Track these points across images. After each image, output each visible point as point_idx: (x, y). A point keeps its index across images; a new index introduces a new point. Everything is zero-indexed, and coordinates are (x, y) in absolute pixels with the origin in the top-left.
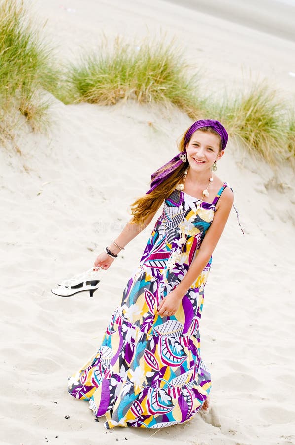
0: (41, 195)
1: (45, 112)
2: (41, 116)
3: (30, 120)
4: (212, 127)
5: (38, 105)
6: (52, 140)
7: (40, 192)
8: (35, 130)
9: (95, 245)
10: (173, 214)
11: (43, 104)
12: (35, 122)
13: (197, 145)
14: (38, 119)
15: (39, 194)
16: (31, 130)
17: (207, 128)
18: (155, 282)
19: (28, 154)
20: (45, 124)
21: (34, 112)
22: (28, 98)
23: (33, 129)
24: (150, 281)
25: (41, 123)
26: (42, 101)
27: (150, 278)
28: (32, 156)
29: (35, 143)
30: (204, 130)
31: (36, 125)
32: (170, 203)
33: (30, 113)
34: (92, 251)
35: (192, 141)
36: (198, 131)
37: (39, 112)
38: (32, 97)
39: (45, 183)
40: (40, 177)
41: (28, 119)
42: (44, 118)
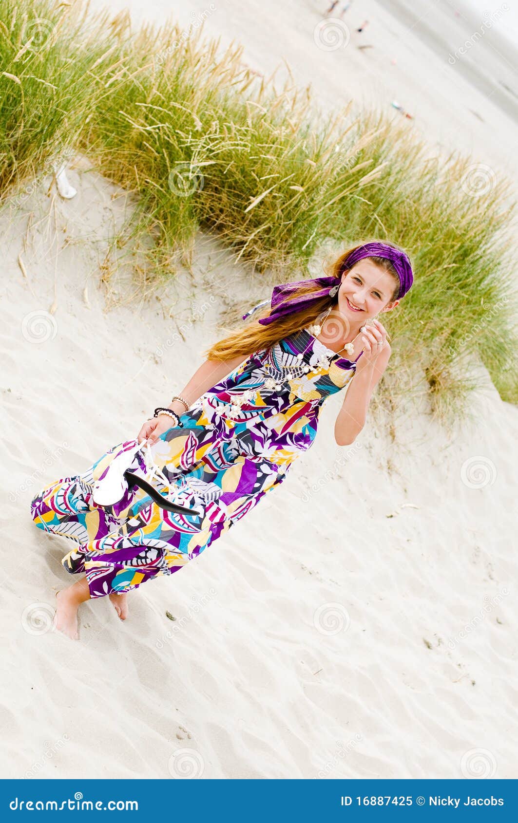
0: (393, 518)
1: (465, 394)
2: (454, 397)
3: (435, 393)
4: (392, 262)
5: (459, 378)
6: (453, 443)
7: (394, 514)
8: (435, 414)
9: (440, 641)
10: (288, 364)
11: (467, 380)
12: (441, 401)
13: (359, 281)
14: (448, 400)
15: (392, 516)
16: (428, 410)
17: (383, 260)
18: (211, 431)
19: (405, 445)
20: (454, 413)
21: (448, 385)
22: (449, 360)
23: (433, 410)
24: (204, 427)
25: (450, 408)
26: (468, 375)
27: (207, 423)
28: (410, 452)
29: (425, 435)
30: (378, 263)
31: (440, 408)
32: (287, 347)
33: (440, 384)
34: (429, 647)
35: (354, 272)
36: (367, 260)
37: (455, 390)
38: (455, 361)
39: (408, 505)
40: (405, 491)
41: (432, 392)
42: (458, 403)
